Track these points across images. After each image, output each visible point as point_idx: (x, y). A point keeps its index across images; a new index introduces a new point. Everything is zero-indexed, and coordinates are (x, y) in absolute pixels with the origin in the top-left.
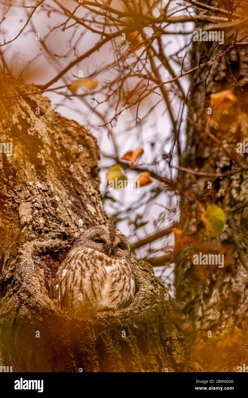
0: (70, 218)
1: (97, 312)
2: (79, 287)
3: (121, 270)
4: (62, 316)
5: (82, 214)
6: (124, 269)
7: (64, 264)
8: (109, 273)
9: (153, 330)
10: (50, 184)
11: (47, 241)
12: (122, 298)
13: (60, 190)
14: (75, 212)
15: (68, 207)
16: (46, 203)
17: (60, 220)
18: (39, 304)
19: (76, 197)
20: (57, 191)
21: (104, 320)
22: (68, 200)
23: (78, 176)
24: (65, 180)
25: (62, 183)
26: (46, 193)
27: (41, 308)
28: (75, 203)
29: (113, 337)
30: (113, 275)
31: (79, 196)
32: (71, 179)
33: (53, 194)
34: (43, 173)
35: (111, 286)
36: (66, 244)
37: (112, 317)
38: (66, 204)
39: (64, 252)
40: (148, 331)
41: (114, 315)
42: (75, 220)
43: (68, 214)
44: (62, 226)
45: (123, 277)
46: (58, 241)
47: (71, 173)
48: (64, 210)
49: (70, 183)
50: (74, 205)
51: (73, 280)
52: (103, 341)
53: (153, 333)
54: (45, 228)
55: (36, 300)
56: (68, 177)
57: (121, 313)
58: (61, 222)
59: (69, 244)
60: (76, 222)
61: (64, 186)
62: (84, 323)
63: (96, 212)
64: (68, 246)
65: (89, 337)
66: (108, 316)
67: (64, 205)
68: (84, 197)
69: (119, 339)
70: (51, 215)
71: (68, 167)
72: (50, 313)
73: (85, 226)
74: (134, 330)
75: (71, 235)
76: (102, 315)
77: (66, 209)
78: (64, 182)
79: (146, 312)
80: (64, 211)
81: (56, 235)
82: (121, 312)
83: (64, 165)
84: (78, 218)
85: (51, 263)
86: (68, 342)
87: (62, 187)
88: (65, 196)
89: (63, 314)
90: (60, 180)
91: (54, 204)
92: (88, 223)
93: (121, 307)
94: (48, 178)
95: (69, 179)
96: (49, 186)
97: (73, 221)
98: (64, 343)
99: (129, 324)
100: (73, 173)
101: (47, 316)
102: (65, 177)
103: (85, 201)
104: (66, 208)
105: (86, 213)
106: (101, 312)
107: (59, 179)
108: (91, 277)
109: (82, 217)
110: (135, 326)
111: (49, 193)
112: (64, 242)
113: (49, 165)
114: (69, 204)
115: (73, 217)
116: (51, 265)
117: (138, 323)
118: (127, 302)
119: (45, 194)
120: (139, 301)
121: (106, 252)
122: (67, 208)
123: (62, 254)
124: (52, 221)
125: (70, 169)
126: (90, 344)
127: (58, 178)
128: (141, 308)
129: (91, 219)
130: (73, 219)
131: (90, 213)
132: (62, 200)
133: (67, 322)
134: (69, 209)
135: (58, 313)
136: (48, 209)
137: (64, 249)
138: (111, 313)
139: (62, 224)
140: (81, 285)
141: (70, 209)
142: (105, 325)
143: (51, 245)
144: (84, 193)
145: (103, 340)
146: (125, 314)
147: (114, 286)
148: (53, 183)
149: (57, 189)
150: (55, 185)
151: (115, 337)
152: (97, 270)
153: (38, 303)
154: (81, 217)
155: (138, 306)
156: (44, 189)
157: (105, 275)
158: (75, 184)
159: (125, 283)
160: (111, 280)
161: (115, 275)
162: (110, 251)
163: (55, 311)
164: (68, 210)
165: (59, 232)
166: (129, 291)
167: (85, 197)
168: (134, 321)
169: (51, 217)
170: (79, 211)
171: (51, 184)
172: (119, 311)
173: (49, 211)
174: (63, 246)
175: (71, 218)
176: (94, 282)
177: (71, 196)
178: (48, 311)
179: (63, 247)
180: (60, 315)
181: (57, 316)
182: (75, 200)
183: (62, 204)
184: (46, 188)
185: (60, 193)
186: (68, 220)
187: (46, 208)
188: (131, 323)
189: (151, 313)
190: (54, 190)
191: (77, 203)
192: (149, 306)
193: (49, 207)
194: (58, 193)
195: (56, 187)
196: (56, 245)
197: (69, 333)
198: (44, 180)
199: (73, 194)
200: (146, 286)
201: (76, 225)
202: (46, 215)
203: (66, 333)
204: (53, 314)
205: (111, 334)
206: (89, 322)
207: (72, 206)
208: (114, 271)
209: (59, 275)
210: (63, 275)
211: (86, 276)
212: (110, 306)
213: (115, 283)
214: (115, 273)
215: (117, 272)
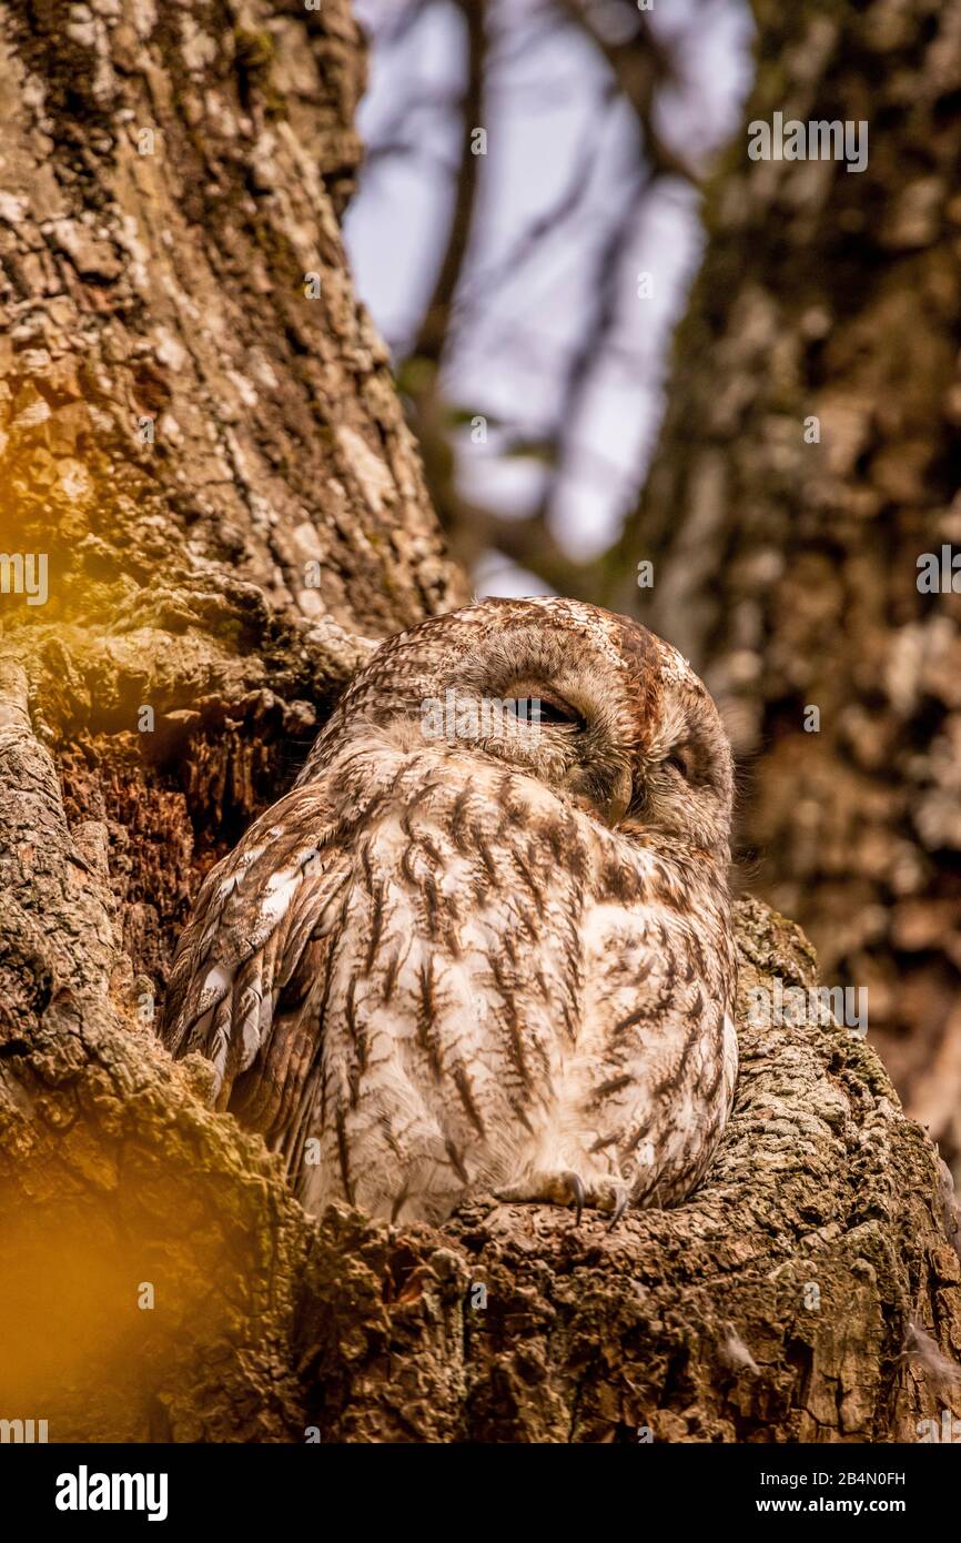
0: (239, 503)
1: (493, 1202)
2: (415, 1023)
3: (677, 944)
4: (263, 1181)
5: (318, 491)
6: (698, 943)
7: (278, 831)
8: (599, 949)
9: (839, 1403)
10: (129, 234)
11: (120, 632)
12: (662, 1142)
13: (189, 293)
14: (276, 468)
15: (234, 424)
16: (100, 368)
17: (183, 506)
18: (106, 1066)
19: (283, 361)
20: (171, 299)
21: (542, 1264)
22: (234, 375)
23: (299, 220)
24: (222, 225)
25: (205, 249)
26: (100, 296)
27: (119, 1094)
28: (280, 405)
29: (579, 1398)
30: (623, 968)
31: (299, 359)
32: (261, 233)
33: (147, 316)
34: (97, 153)
35: (604, 1043)
36: (250, 685)
37: (594, 1257)
38: (224, 399)
39: (230, 732)
40: (809, 1405)
41: (611, 1245)
42: (273, 525)
43: (228, 474)
44: (196, 547)
45: (686, 995)
46: (198, 653)
47: (259, 192)
48: (208, 440)
49: (250, 256)
50: (272, 416)
51: (371, 958)
52: (514, 1409)
53: (833, 1418)
54: (92, 539)
55: (92, 1035)
56: (243, 212)
57: (653, 1237)
58: (192, 518)
59: (267, 684)
60: (281, 540)
61: (216, 273)
62: (400, 1263)
63: (392, 495)
64: (260, 699)
65: (425, 1367)
66: (570, 1242)
67: (209, 400)
68: (324, 375)
69: (616, 1418)
70: (130, 455)
71: (246, 140)
72: (176, 1146)
73: (334, 579)
74: (725, 1376)
75: (292, 629)
76: (530, 1231)
77: (220, 432)
78: (220, 244)
79: (815, 1268)
80: (203, 448)
81: (192, 605)
82: (656, 1231)
83: (221, 121)
84: (289, 510)
85: (133, 794)
86: (269, 1371)
87: (202, 275)
88: (220, 341)
89: (266, 1172)
90: (191, 223)
91: (151, 386)
92: (352, 563)
94: (120, 194)
95: (248, 229)
96: (120, 251)
97: (258, 528)
98: (240, 1370)
99: (701, 1329)
100: (268, 192)
101: (148, 1163)
102: (223, 208)
103: (331, 403)
104: (223, 425)
105: (338, 488)
106: (524, 1209)
107: (185, 213)
108: (495, 963)
109: (317, 513)
110: (739, 1350)
111: (120, 299)
112: (237, 663)
113: (138, 102)
114: (243, 406)
115: (261, 502)
116: (132, 804)
117: (757, 1333)
118: (688, 1175)
119: (93, 302)
120: (760, 1176)
121: (596, 789)
122: (229, 432)
123: (211, 742)
124: (140, 501)
125: (253, 158)
126: (420, 1412)
127: (180, 202)
128: (774, 1232)
129: (367, 537)
130: (261, 516)
131: (361, 493)
132: (196, 366)
133: (282, 1231)
134: (239, 439)
135: (235, 1155)
136: (116, 408)
137: (235, 713)
138: (590, 1232)
139: (197, 532)
140: (427, 1010)
141: (247, 442)
142: (541, 1304)
143: (160, 667)
144: (326, 348)
145: (521, 1401)
146: (673, 1256)
147: (624, 1042)
148: (151, 233)
149: (169, 285)
150: (159, 249)
151: (597, 1400)
152: (537, 922)
153: (105, 1056)
154: (312, 513)
155: (755, 1213)
156: (91, 263)
157: (574, 966)
158: (278, 273)
159: (693, 1038)
160: (614, 1002)
161: (636, 970)
162: (624, 790)
163: (216, 1136)
164: (234, 445)
165: (217, 589)
166: (710, 1097)
167: (334, 372)
168: (732, 1313)
169: (134, 471)
170: (298, 466)
171: (137, 236)
172: (637, 1225)
173: (117, 427)
174: (233, 689)
175: (249, 506)
176: (519, 999)
177: (256, 351)
178: (163, 1129)
179: (230, 700)
180: (244, 1173)
181: (226, 1175)
182: (281, 383)
183: (195, 390)
184: (103, 258)
185: (189, 316)
186: (230, 511)
187: (103, 401)
188: (717, 1326)
189: (841, 1278)
190: (155, 287)
191: (288, 408)
192: (834, 1228)
193: (121, 397)
194: (176, 308)
195: (166, 266)
196: (189, 678)
197: (290, 1308)
198: (92, 201)
199: (266, 336)
200: (797, 1085)
201: (276, 557)
202: (97, 450)
203: (264, 1301)
204: (198, 1155)
205: (574, 1375)
206: (444, 1265)
207: (256, 421)
208: (631, 945)
209: (237, 902)
210: (265, 910)
211: (462, 944)
212: (592, 1180)
213: (636, 1027)
214: (637, 957)
215: (651, 952)
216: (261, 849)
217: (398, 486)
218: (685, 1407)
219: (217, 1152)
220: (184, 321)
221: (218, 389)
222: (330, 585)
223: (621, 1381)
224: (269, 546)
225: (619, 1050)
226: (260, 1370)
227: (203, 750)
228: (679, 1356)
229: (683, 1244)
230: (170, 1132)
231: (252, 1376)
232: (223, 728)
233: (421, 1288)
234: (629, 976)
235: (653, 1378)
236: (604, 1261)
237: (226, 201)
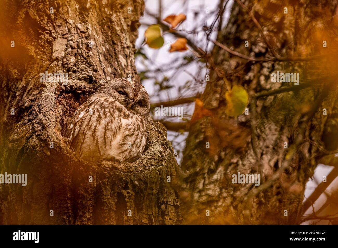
0: (100, 64)
1: (103, 160)
2: (92, 133)
3: (136, 125)
4: (69, 155)
5: (113, 63)
6: (139, 126)
7: (83, 106)
9: (152, 191)
10: (89, 26)
11: (73, 80)
12: (130, 152)
13: (97, 35)
14: (106, 60)
15: (101, 53)
16: (81, 44)
17: (90, 64)
18: (50, 138)
19: (111, 45)
20: (94, 36)
21: (108, 169)
22: (102, 47)
23: (118, 26)
24: (104, 26)
25: (101, 29)
26: (83, 34)
27: (51, 142)
28: (109, 51)
29: (112, 188)
30: (127, 128)
31: (114, 45)
32: (111, 27)
33: (90, 38)
34: (86, 15)
35: (122, 139)
36: (90, 88)
37: (117, 168)
38: (100, 50)
39: (87, 95)
40: (147, 191)
41: (119, 167)
42: (104, 67)
43: (99, 60)
44: (90, 69)
45: (136, 133)
46: (83, 83)
47: (111, 22)
48: (96, 55)
49: (108, 31)
50: (107, 52)
51: (88, 124)
52: (102, 189)
53: (151, 193)
54: (74, 67)
55: (48, 134)
56: (108, 25)
57: (126, 166)
58: (91, 66)
59: (92, 88)
60: (105, 69)
61: (102, 33)
62: (88, 168)
63: (126, 65)
64: (91, 90)
66: (113, 166)
67: (98, 50)
68: (118, 48)
69: (117, 191)
70: (83, 56)
71: (111, 15)
72: (58, 150)
74: (134, 186)
75: (97, 81)
76: (107, 164)
77: (98, 54)
78: (103, 29)
79: (150, 172)
80: (96, 56)
81: (82, 77)
82: (127, 165)
83: (107, 12)
84: (107, 65)
85: (71, 102)
86: (68, 182)
87: (100, 33)
88: (101, 42)
90: (99, 25)
91: (88, 47)
92: (116, 73)
93: (127, 161)
94: (89, 21)
95: (109, 27)
96: (87, 29)
97: (102, 68)
98: (64, 181)
99: (131, 179)
100: (113, 22)
101: (54, 152)
103: (118, 51)
104: (99, 53)
105: (117, 63)
107: (99, 24)
108: (106, 126)
110: (136, 183)
111: (86, 35)
112: (88, 85)
113: (93, 8)
114: (103, 51)
115: (103, 64)
116: (71, 104)
117: (139, 180)
118: (134, 158)
120: (146, 159)
121: (126, 105)
122: (100, 54)
123: (84, 96)
124: (82, 63)
125: (112, 17)
126: (88, 189)
127: (98, 23)
128: (146, 167)
129: (120, 70)
131: (121, 64)
132: (96, 45)
133: (72, 162)
134: (101, 55)
135: (66, 151)
136: (82, 50)
137: (87, 92)
138: (116, 164)
140: (94, 131)
141: (102, 56)
142: (107, 174)
143: (76, 85)
144: (119, 44)
146: (129, 169)
147: (125, 139)
148: (93, 26)
149: (94, 34)
150: (93, 29)
151: (115, 188)
152: (113, 121)
153: (50, 137)
154: (111, 66)
155: (143, 164)
156: (83, 30)
157: (120, 127)
158: (113, 33)
159: (136, 139)
161: (129, 129)
162: (130, 105)
163: (63, 149)
164: (100, 56)
165: (86, 75)
166: (138, 148)
167: (120, 47)
168: (136, 177)
169: (82, 58)
170: (110, 60)
171: (90, 27)
172: (124, 164)
173: (82, 52)
176: (107, 131)
177: (106, 43)
179: (87, 90)
180: (67, 154)
181: (64, 154)
182: (109, 48)
183: (96, 48)
184: (84, 29)
185: (97, 38)
186: (98, 65)
187: (80, 49)
188: (133, 179)
189: (154, 173)
190: (92, 34)
191: (110, 52)
192: (154, 167)
193: (83, 48)
194: (95, 37)
195: (94, 31)
196: (81, 87)
197: (72, 173)
198: (84, 21)
199: (108, 42)
200: (156, 147)
201: (104, 72)
202: (78, 56)
203: (68, 172)
204: (61, 151)
205: (112, 185)
206: (93, 168)
207: (104, 53)
208: (129, 125)
209: (76, 115)
210: (79, 116)
211: (101, 123)
212: (117, 158)
213: (127, 137)
214: (129, 127)
215: (132, 127)
216: (81, 109)
217: (127, 63)
218: (127, 190)
219: (63, 151)
220: (96, 39)
221: (99, 48)
222: (112, 76)
223: (118, 186)
224: (103, 70)
225: (124, 140)
226: (67, 181)
227: (82, 97)
228: (127, 183)
229: (131, 168)
230: (58, 148)
231: (66, 182)
232: (86, 94)
233: (90, 171)
234: (128, 130)
235: (123, 186)
236: (118, 169)
237: (106, 23)
